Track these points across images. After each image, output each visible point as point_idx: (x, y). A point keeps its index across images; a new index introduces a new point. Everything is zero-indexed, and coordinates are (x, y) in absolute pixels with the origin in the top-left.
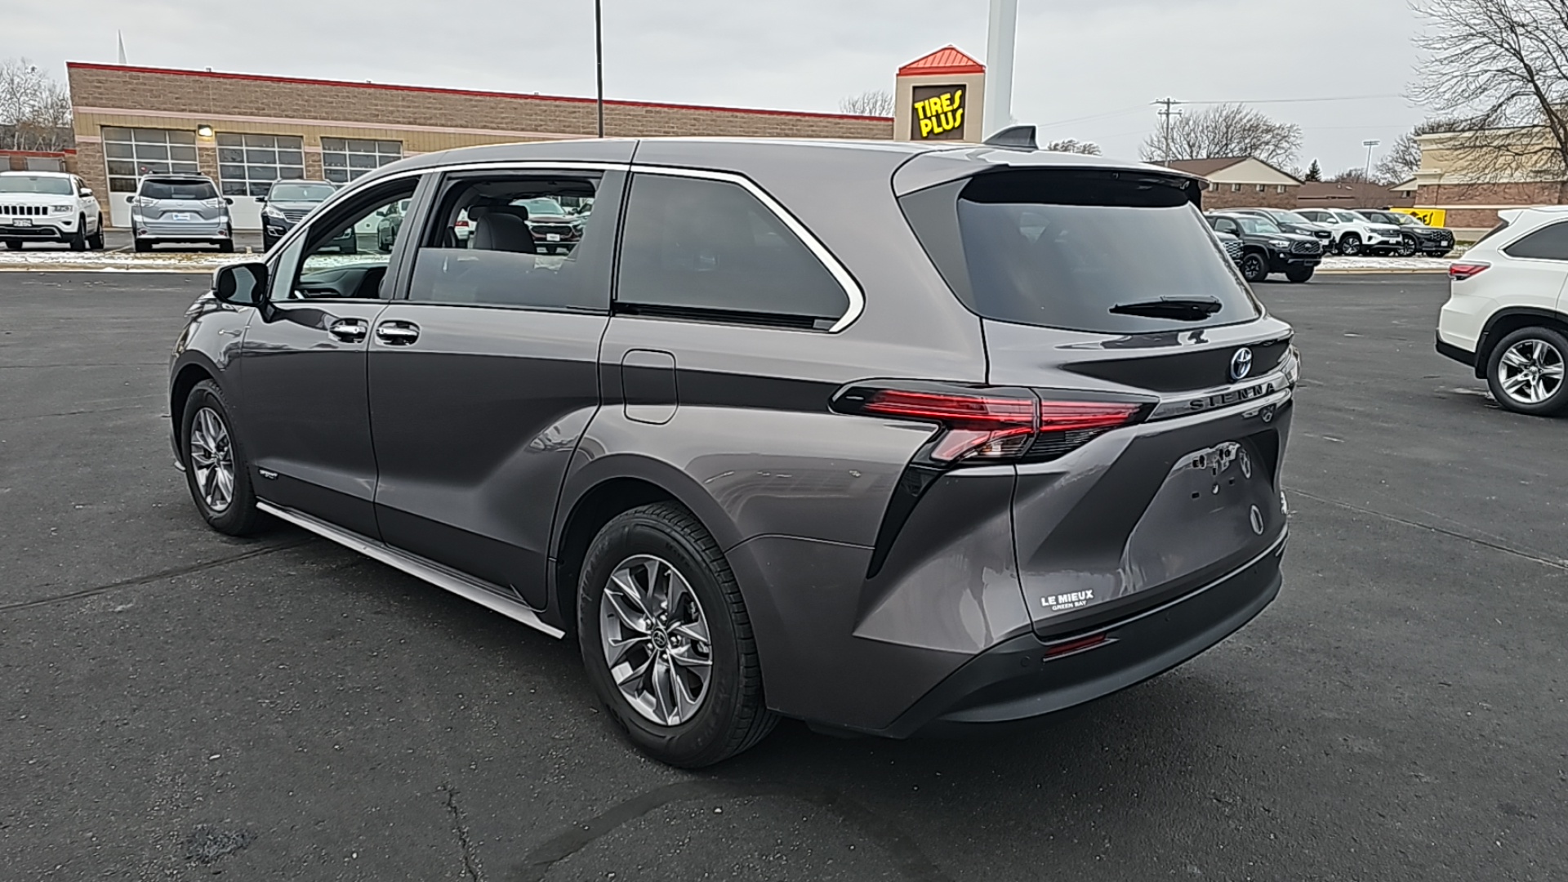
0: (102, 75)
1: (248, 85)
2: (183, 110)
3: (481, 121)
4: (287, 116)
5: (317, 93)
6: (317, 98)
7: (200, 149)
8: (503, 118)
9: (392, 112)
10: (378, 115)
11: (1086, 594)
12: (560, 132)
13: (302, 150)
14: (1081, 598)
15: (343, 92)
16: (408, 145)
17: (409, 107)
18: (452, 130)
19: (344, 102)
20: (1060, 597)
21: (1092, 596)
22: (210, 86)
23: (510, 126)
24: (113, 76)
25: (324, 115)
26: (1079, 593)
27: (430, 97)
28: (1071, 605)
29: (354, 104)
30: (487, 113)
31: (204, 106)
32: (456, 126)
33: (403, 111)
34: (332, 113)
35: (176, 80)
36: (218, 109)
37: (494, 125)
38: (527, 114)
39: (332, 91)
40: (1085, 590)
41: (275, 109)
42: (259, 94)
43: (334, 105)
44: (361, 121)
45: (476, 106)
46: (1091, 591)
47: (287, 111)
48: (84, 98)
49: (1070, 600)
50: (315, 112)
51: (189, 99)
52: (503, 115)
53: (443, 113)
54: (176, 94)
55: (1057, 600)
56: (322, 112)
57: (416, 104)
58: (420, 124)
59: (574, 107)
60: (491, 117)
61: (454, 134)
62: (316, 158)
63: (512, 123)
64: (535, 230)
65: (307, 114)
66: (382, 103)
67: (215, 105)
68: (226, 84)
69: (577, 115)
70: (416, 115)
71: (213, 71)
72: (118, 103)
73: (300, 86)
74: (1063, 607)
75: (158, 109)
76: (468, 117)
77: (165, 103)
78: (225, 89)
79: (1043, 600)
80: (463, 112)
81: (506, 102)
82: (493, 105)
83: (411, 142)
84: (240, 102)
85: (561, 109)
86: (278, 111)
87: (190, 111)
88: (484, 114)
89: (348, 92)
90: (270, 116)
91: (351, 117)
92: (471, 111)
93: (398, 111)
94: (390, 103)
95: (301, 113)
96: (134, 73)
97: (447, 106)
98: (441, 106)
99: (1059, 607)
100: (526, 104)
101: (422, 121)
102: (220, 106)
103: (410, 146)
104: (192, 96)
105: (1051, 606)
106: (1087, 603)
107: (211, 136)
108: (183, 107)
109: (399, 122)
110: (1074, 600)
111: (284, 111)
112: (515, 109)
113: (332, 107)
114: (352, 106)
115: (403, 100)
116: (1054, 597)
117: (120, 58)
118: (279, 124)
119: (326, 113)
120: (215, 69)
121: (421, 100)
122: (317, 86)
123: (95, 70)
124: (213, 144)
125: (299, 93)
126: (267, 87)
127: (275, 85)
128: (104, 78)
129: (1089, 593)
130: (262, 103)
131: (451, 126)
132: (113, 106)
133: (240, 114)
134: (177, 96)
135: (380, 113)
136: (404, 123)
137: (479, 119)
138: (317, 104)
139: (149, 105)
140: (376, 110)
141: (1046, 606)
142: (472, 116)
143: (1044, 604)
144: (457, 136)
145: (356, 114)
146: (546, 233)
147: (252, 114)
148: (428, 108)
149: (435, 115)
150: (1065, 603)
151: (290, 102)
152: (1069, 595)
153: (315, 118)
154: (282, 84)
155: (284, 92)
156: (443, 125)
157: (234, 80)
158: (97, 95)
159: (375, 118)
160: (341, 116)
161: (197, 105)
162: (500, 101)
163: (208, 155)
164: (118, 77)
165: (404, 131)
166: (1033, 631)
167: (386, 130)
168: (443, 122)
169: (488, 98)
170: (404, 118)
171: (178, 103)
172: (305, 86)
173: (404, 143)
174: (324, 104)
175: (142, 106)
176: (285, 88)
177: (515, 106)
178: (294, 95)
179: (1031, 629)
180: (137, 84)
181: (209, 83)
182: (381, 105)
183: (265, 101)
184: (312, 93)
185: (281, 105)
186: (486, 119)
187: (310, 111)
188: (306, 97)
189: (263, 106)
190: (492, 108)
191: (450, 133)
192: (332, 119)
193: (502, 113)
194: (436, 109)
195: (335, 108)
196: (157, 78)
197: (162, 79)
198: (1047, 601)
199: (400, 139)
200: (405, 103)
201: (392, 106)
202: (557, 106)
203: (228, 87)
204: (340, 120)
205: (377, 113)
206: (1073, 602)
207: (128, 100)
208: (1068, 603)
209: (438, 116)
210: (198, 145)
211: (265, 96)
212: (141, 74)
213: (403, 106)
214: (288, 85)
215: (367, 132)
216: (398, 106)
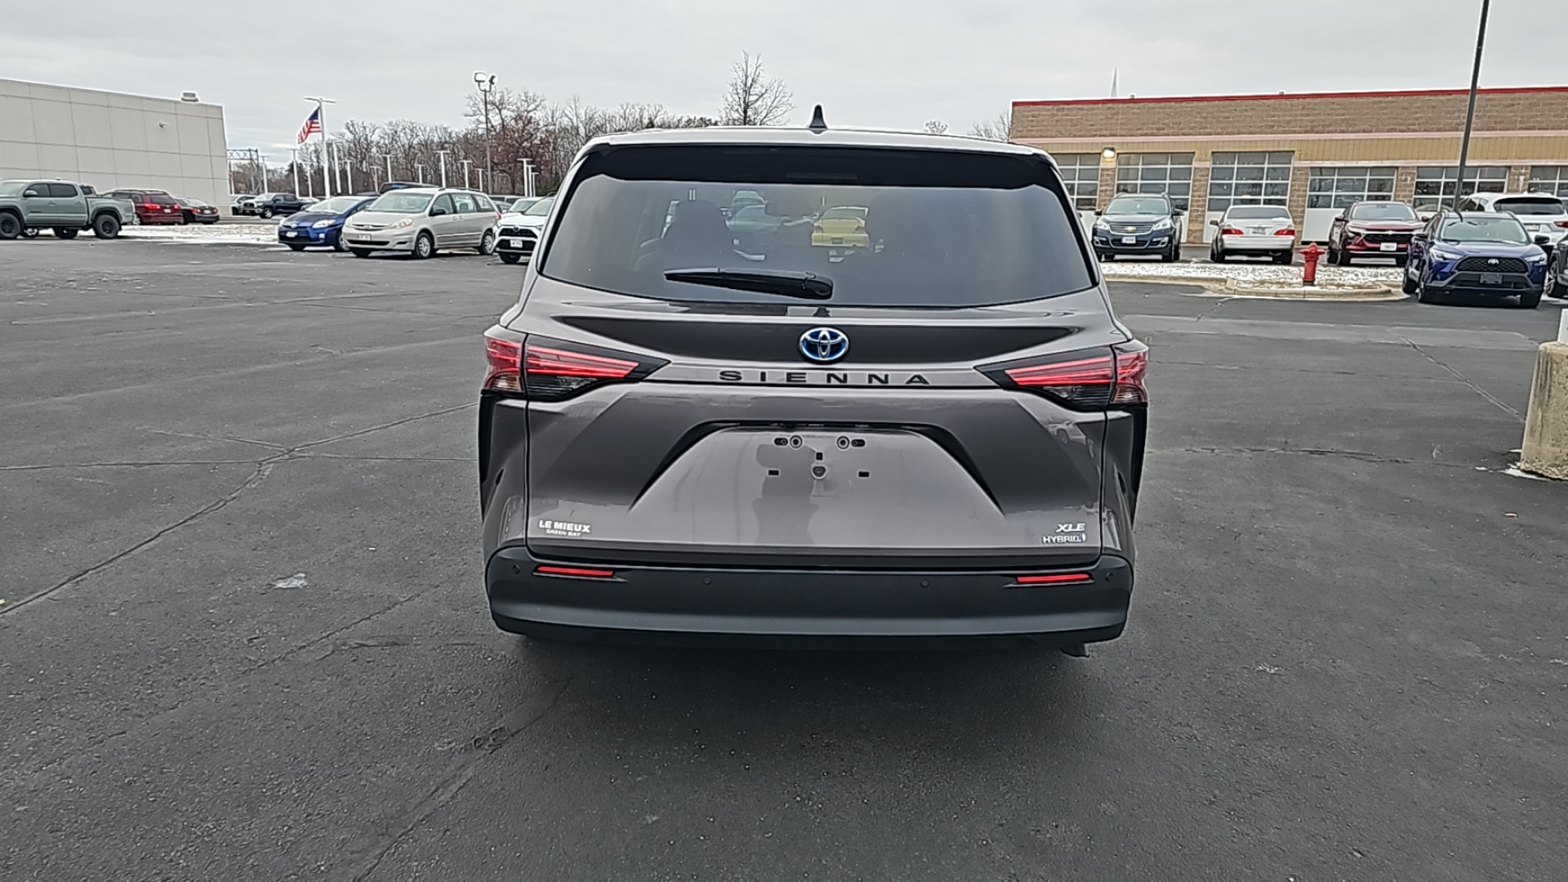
0: (1036, 109)
1: (1153, 108)
2: (1095, 136)
3: (1389, 124)
4: (1183, 134)
5: (1216, 109)
6: (1216, 113)
7: (1103, 170)
8: (1416, 119)
9: (1289, 122)
10: (1273, 126)
11: (583, 528)
12: (1488, 130)
13: (1193, 166)
14: (576, 529)
15: (1242, 106)
16: (1300, 155)
17: (1308, 115)
18: (1352, 136)
19: (1240, 116)
20: (556, 524)
21: (588, 531)
22: (1120, 111)
23: (1423, 128)
24: (1044, 111)
25: (1219, 130)
26: (576, 526)
27: (1334, 103)
28: (565, 533)
29: (1251, 117)
30: (1397, 114)
31: (1112, 130)
32: (1358, 132)
33: (1301, 120)
34: (1228, 127)
35: (1093, 109)
36: (1123, 133)
37: (1404, 127)
38: (1447, 112)
39: (1231, 106)
40: (583, 524)
41: (1173, 128)
42: (1161, 115)
43: (1231, 119)
44: (1255, 133)
45: (1386, 108)
46: (589, 526)
47: (1185, 129)
48: (1020, 131)
49: (564, 528)
50: (1210, 128)
51: (1101, 125)
52: (1416, 116)
53: (1345, 119)
54: (1091, 121)
55: (553, 525)
56: (1218, 128)
57: (1317, 112)
58: (1317, 133)
59: (1514, 99)
60: (1401, 119)
61: (1354, 140)
62: (1203, 173)
63: (1427, 123)
64: (1368, 238)
65: (1202, 131)
66: (1280, 113)
67: (1121, 129)
68: (1134, 108)
69: (1515, 108)
70: (1314, 123)
71: (1136, 97)
72: (1044, 134)
73: (1201, 104)
74: (556, 532)
75: (1075, 136)
76: (1375, 120)
77: (1081, 130)
78: (1133, 113)
79: (541, 522)
80: (1369, 116)
81: (1422, 101)
82: (1405, 105)
83: (1303, 151)
84: (1143, 124)
85: (1493, 103)
86: (1176, 130)
87: (1100, 136)
88: (1394, 116)
89: (1246, 106)
90: (1168, 135)
91: (1245, 130)
92: (1379, 114)
93: (1296, 120)
94: (1288, 113)
95: (1197, 130)
96: (1061, 106)
97: (1352, 111)
98: (1344, 111)
99: (552, 531)
100: (1449, 100)
101: (1320, 128)
102: (1125, 129)
103: (1302, 156)
104: (1104, 122)
105: (546, 529)
106: (580, 536)
107: (1113, 157)
108: (1095, 133)
109: (1294, 132)
110: (568, 529)
111: (1182, 129)
112: (1434, 107)
113: (1228, 122)
114: (1248, 119)
115: (1303, 108)
116: (550, 522)
117: (1112, 93)
118: (1175, 142)
119: (1222, 128)
120: (1138, 95)
121: (1322, 107)
122: (1217, 102)
123: (1031, 107)
124: (1113, 165)
125: (1199, 110)
126: (1170, 108)
127: (1178, 105)
128: (1037, 113)
129: (586, 529)
130: (1163, 124)
131: (1352, 132)
132: (1041, 137)
133: (1141, 135)
134: (1091, 123)
135: (1275, 124)
136: (1300, 133)
137: (1387, 122)
138: (1215, 120)
139: (1068, 134)
140: (1273, 121)
141: (542, 528)
142: (1378, 119)
143: (541, 525)
144: (1357, 142)
145: (1251, 126)
146: (1380, 242)
147: (1152, 135)
148: (1329, 115)
149: (1336, 122)
150: (559, 530)
151: (1189, 120)
152: (565, 524)
153: (1210, 134)
154: (1184, 104)
155: (1185, 111)
156: (1343, 132)
157: (1142, 104)
158: (1030, 128)
159: (1271, 129)
160: (1236, 131)
161: (1106, 130)
162: (1416, 99)
163: (1108, 175)
164: (1048, 111)
165: (1298, 141)
166: (526, 545)
167: (1279, 141)
168: (1344, 128)
169: (1402, 98)
170: (1300, 127)
171: (1091, 130)
172: (1205, 103)
173: (1296, 153)
174: (1220, 119)
175: (1062, 134)
176: (1186, 107)
177: (1434, 104)
178: (1194, 114)
179: (524, 543)
180: (1062, 115)
181: (1120, 109)
182: (1279, 116)
183: (1166, 121)
184: (1211, 110)
185: (1180, 124)
186: (1395, 121)
187: (1206, 128)
188: (1205, 115)
189: (1164, 126)
190: (1404, 108)
191: (1349, 140)
192: (1227, 134)
193: (1417, 113)
194: (1337, 115)
195: (1231, 122)
196: (1078, 109)
197: (1082, 109)
198: (544, 524)
199: (1292, 149)
200: (1304, 112)
201: (1290, 116)
202: (1489, 100)
203: (1135, 111)
204: (1233, 134)
205: (1272, 124)
206: (568, 531)
207: (1052, 130)
208: (562, 530)
209: (1339, 122)
210: (1102, 166)
211: (1166, 116)
212: (1066, 107)
213: (1302, 115)
214: (1190, 104)
215: (1259, 144)
216: (1297, 115)
